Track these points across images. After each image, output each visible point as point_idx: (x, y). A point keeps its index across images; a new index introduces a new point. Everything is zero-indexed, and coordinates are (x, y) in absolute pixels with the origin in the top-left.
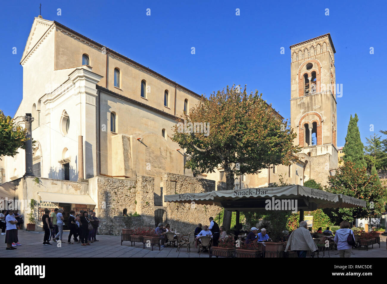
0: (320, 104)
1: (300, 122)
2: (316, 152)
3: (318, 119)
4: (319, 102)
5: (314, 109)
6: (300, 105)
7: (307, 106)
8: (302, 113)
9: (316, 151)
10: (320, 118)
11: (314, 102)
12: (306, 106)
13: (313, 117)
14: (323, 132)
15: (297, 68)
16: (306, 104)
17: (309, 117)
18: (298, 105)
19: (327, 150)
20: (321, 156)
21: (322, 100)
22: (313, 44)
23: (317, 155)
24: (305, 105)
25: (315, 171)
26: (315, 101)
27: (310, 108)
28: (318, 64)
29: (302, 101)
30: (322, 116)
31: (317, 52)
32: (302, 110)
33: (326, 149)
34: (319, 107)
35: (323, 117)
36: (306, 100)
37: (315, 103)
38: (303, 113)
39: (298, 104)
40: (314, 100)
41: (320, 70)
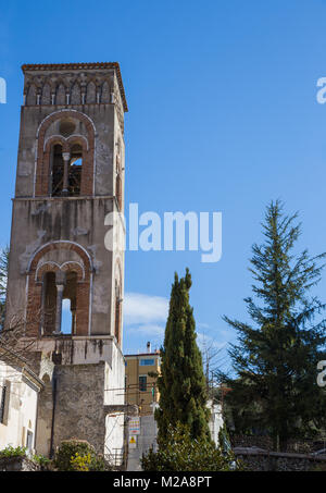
0: (88, 225)
1: (34, 263)
2: (72, 355)
3: (81, 263)
4: (85, 220)
5: (71, 236)
6: (37, 218)
7: (56, 226)
8: (39, 240)
9: (72, 351)
10: (87, 262)
11: (72, 218)
12: (53, 223)
13: (70, 257)
14: (93, 301)
15: (36, 121)
16: (53, 217)
17: (58, 253)
18: (33, 216)
19: (101, 353)
20: (86, 366)
21: (92, 217)
22: (79, 75)
23: (75, 363)
24: (50, 220)
25: (67, 412)
26: (76, 215)
27: (62, 231)
28: (89, 128)
29: (43, 208)
30: (92, 258)
31: (88, 97)
32: (42, 233)
33: (98, 351)
34: (86, 232)
35: (95, 260)
36: (54, 207)
37: (76, 221)
38: (45, 240)
39: (33, 212)
40: (73, 212)
41: (92, 143)
